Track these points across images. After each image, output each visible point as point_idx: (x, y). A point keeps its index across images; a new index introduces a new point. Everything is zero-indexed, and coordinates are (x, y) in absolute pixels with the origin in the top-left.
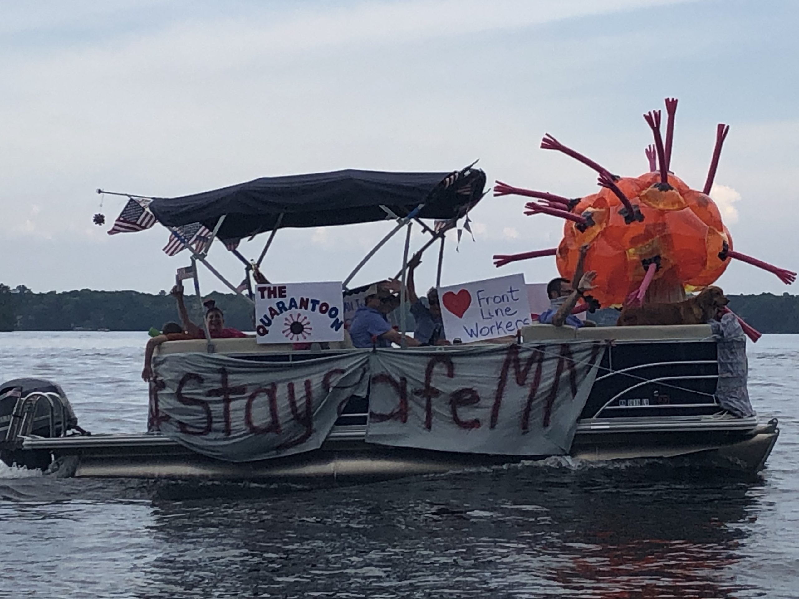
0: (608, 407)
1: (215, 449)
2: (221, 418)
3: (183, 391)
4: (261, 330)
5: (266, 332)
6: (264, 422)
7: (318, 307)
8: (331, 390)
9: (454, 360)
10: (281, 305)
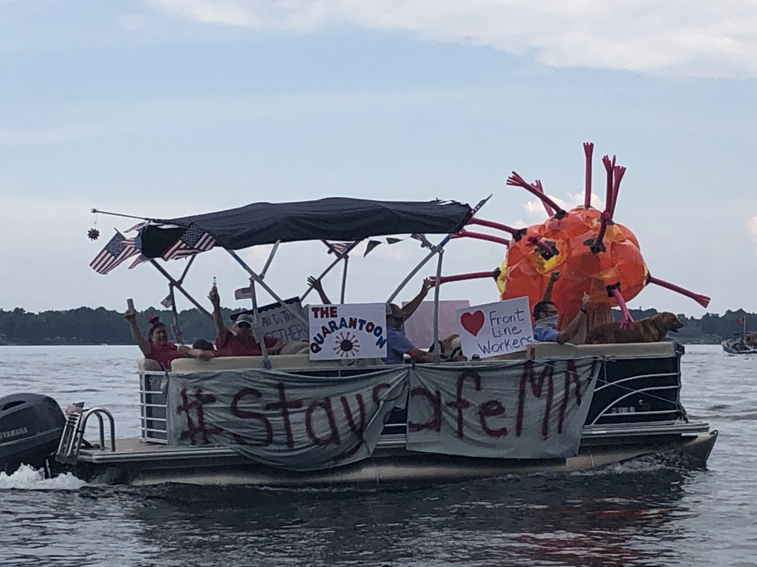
0: (604, 415)
1: (276, 460)
2: (282, 430)
3: (238, 405)
4: (315, 348)
5: (319, 349)
6: (326, 433)
7: (364, 326)
8: (382, 403)
9: (481, 374)
10: (332, 325)
